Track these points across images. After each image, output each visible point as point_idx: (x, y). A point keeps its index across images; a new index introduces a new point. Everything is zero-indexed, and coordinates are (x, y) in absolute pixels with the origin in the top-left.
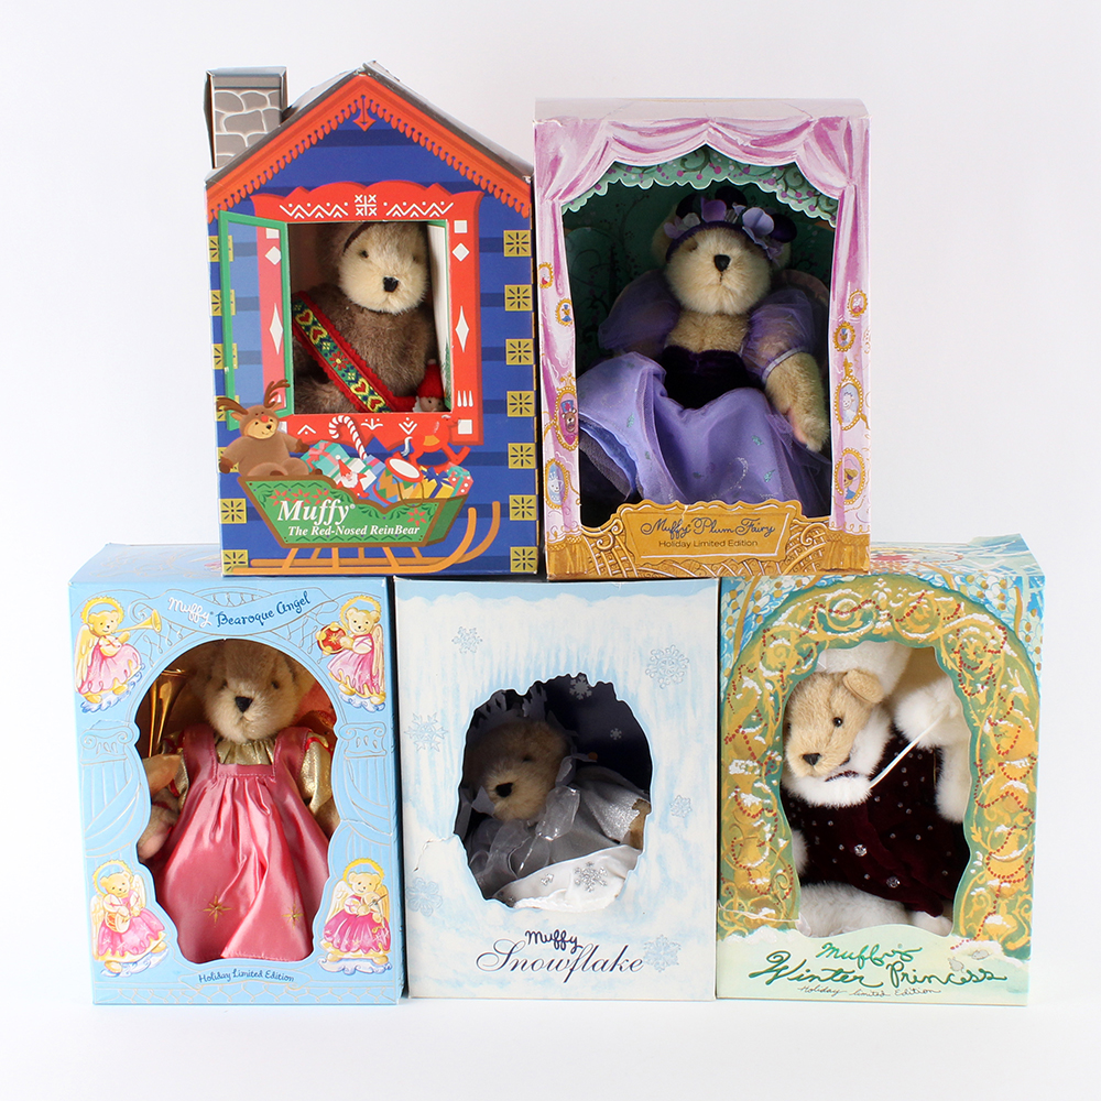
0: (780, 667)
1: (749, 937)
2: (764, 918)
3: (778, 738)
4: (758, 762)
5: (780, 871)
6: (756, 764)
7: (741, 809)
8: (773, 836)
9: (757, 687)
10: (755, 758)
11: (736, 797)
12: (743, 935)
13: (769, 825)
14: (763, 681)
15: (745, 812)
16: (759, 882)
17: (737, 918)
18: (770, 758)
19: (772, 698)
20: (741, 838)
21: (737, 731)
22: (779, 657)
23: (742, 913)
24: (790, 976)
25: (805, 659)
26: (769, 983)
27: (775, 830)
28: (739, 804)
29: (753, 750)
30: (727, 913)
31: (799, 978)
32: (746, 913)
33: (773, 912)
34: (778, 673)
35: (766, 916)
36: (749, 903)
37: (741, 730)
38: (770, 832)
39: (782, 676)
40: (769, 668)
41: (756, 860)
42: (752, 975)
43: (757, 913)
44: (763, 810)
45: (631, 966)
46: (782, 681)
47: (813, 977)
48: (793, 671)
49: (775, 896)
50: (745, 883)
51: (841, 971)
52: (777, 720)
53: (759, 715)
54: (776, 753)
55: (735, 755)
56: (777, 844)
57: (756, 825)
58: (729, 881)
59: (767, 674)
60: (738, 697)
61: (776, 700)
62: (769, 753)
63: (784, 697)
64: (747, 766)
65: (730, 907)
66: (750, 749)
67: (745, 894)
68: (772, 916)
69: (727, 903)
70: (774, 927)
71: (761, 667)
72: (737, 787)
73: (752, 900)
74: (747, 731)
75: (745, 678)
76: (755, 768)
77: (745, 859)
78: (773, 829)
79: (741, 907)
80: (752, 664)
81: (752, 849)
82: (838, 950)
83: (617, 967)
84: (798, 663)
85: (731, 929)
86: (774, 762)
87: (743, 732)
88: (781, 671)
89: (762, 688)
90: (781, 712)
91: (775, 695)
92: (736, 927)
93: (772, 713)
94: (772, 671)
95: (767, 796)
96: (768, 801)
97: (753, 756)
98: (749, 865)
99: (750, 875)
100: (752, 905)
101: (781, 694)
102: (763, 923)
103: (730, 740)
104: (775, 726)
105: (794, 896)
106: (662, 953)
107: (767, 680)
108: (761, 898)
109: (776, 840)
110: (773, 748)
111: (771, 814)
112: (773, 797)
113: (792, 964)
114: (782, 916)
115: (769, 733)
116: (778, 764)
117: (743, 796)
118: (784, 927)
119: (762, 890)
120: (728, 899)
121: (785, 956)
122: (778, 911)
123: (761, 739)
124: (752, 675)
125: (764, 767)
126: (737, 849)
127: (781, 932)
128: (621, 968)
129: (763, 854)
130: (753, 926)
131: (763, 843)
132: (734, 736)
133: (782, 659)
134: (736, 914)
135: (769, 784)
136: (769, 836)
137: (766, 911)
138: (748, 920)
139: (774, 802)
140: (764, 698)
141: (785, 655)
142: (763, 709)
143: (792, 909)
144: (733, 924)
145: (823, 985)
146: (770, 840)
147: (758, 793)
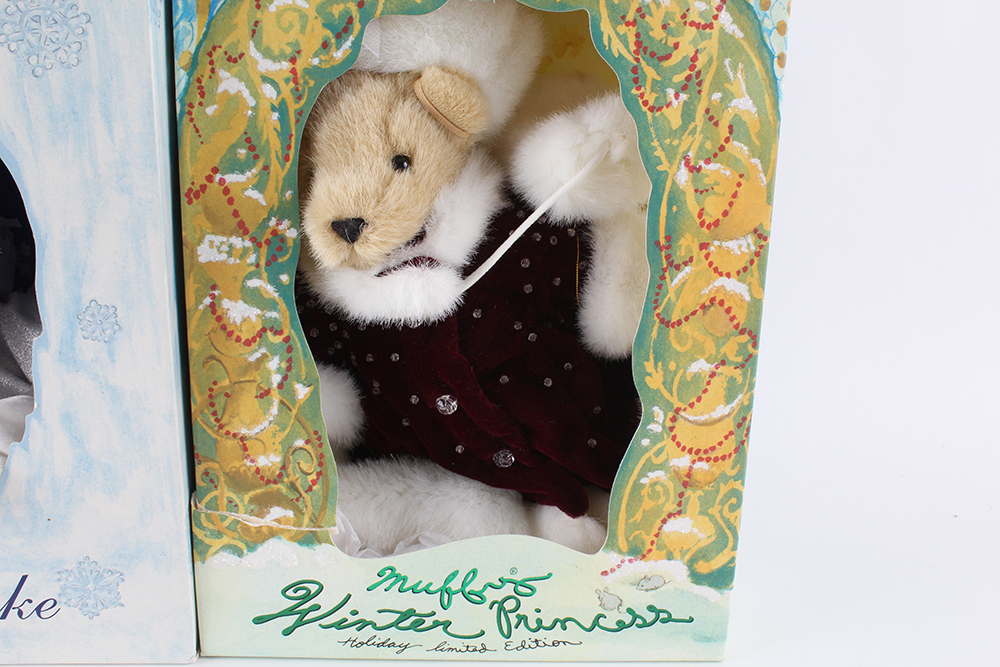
0: (288, 51)
1: (251, 559)
2: (275, 525)
3: (288, 194)
4: (253, 240)
5: (300, 443)
6: (248, 244)
7: (224, 328)
8: (285, 378)
9: (246, 93)
10: (246, 232)
11: (212, 306)
12: (239, 553)
13: (276, 360)
14: (257, 80)
15: (230, 334)
16: (262, 462)
17: (226, 523)
18: (275, 233)
19: (275, 116)
20: (226, 382)
21: (210, 179)
22: (287, 30)
23: (232, 516)
24: (325, 622)
25: (338, 36)
26: (287, 632)
27: (289, 369)
28: (219, 319)
29: (243, 215)
30: (208, 517)
31: (340, 625)
32: (242, 516)
33: (290, 514)
34: (286, 65)
35: (278, 521)
36: (247, 498)
37: (218, 177)
38: (279, 370)
39: (293, 71)
40: (267, 54)
41: (255, 422)
42: (259, 620)
43: (261, 515)
44: (264, 330)
45: (38, 610)
46: (295, 81)
47: (363, 624)
48: (316, 61)
49: (293, 486)
50: (237, 464)
51: (411, 613)
52: (287, 158)
53: (252, 148)
54: (286, 223)
55: (207, 225)
56: (293, 393)
57: (252, 359)
58: (207, 459)
59: (266, 66)
60: (210, 110)
61: (283, 119)
62: (273, 222)
63: (300, 113)
64: (231, 246)
65: (213, 505)
66: (236, 214)
67: (238, 482)
68: (287, 521)
69: (207, 498)
70: (293, 539)
71: (253, 52)
72: (214, 287)
73: (252, 493)
74: (230, 178)
75: (222, 73)
76: (245, 252)
77: (236, 421)
78: (284, 365)
79: (232, 506)
80: (235, 45)
81: (247, 401)
82: (405, 579)
83: (13, 613)
84: (325, 45)
85: (217, 544)
86: (283, 240)
87: (221, 181)
88: (293, 60)
89: (255, 94)
90: (295, 143)
91: (281, 108)
92: (225, 540)
93: (276, 144)
94: (275, 59)
95: (271, 305)
96: (274, 314)
97: (242, 229)
98: (244, 431)
99: (245, 449)
100: (252, 501)
101: (293, 107)
102: (273, 533)
103: (197, 195)
104: (282, 171)
105: (326, 487)
106: (91, 586)
107: (265, 79)
108: (267, 490)
109: (292, 386)
110: (281, 212)
111: (278, 339)
112: (282, 305)
113: (326, 601)
114: (306, 520)
115: (271, 185)
116: (290, 243)
117: (226, 303)
118: (309, 539)
119: (267, 475)
120: (208, 491)
121: (314, 588)
122: (299, 512)
123: (254, 194)
124: (236, 68)
125: (264, 249)
126: (220, 401)
127: (305, 549)
128: (20, 614)
129: (266, 411)
130: (255, 539)
131: (268, 392)
132: (203, 188)
133: (293, 35)
134: (224, 518)
135: (274, 281)
136: (276, 379)
137: (277, 512)
138: (246, 529)
139: (285, 314)
140: (261, 117)
141: (297, 27)
142: (259, 135)
143: (323, 508)
144: (219, 534)
145: (382, 636)
146: (280, 386)
147: (254, 298)
